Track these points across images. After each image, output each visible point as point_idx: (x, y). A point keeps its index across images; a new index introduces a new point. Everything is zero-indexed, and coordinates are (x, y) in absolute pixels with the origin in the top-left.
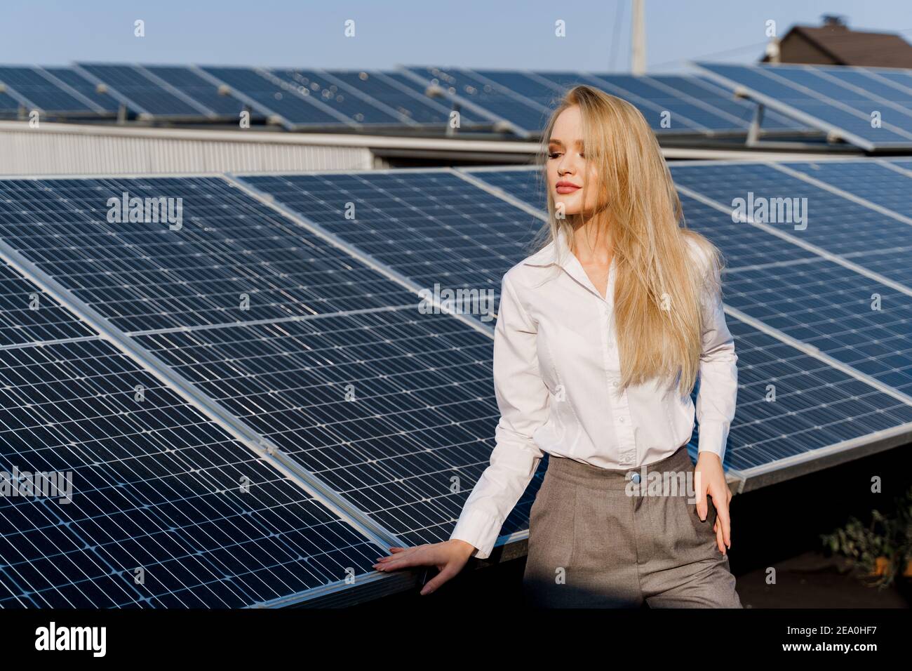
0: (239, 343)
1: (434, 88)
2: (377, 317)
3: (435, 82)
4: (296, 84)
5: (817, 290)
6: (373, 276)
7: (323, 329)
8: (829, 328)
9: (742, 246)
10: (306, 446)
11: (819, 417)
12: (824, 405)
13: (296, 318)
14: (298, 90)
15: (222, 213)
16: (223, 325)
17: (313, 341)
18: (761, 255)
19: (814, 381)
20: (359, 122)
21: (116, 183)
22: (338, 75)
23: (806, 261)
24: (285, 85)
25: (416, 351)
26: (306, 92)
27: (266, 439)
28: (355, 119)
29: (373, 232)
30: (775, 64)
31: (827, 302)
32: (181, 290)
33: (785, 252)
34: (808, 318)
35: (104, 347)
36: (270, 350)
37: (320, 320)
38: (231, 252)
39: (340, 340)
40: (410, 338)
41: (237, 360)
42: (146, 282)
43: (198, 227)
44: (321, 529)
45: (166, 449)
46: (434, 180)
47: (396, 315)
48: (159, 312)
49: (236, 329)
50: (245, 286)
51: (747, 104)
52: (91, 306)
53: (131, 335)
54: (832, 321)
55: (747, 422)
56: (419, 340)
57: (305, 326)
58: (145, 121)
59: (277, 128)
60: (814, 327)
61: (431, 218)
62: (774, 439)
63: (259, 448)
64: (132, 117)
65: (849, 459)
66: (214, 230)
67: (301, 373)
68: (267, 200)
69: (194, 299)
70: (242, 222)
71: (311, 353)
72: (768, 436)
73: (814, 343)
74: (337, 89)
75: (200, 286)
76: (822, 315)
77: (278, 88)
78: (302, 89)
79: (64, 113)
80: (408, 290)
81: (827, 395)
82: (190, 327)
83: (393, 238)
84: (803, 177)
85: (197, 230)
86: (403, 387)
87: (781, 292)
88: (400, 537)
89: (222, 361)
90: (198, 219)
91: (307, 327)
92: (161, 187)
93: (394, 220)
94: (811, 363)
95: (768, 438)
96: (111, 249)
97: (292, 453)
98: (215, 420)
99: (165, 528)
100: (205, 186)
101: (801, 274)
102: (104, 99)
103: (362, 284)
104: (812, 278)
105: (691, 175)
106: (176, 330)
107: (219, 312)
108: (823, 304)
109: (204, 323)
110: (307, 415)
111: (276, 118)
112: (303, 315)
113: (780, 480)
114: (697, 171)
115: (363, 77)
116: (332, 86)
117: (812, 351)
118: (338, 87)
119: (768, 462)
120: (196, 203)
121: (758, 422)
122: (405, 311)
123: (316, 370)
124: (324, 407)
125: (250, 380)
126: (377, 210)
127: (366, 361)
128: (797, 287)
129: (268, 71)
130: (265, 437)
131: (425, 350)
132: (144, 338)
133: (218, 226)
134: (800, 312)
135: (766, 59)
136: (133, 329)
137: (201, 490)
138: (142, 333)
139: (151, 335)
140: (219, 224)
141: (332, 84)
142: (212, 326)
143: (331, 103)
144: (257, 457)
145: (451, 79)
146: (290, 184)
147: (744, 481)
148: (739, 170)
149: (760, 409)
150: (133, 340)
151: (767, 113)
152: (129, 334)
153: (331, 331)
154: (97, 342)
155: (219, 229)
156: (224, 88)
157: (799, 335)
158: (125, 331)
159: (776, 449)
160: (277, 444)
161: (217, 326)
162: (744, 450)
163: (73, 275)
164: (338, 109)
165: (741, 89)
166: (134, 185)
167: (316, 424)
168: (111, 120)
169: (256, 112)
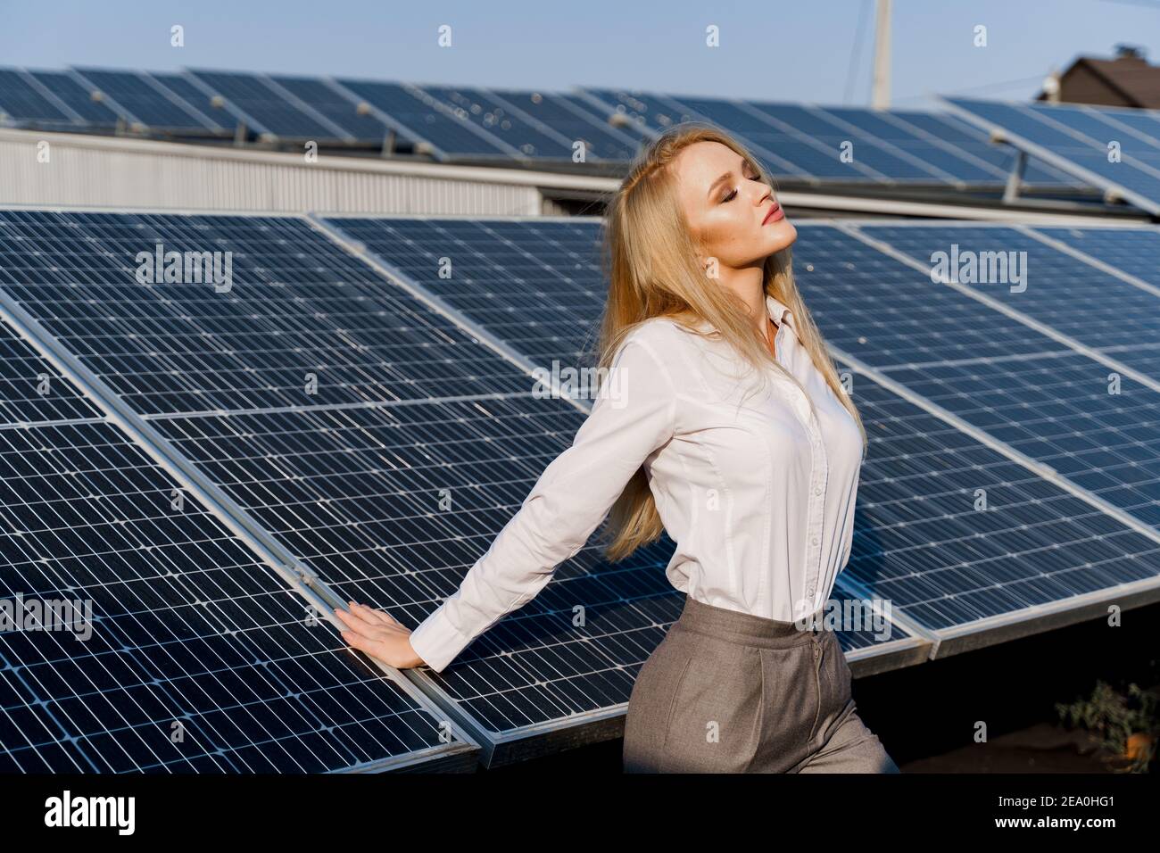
0: (290, 435)
1: (619, 116)
2: (477, 406)
3: (621, 109)
4: (453, 105)
5: (1064, 393)
6: (480, 353)
7: (404, 420)
8: (1074, 444)
9: (971, 332)
10: (355, 575)
11: (1047, 561)
12: (1056, 546)
13: (371, 405)
14: (455, 112)
15: (296, 264)
16: (272, 410)
17: (389, 435)
18: (994, 344)
19: (1045, 512)
20: (527, 155)
21: (164, 220)
22: (506, 96)
23: (1052, 354)
24: (440, 106)
25: (522, 454)
26: (465, 115)
27: (304, 564)
28: (523, 151)
29: (489, 295)
30: (1054, 103)
31: (1073, 408)
32: (225, 361)
33: (1027, 341)
34: (1045, 429)
35: (109, 432)
36: (329, 445)
37: (401, 407)
38: (300, 315)
39: (423, 435)
40: (518, 436)
41: (283, 456)
42: (179, 349)
43: (261, 281)
44: (358, 689)
45: (167, 572)
46: (579, 232)
47: (502, 405)
48: (190, 389)
49: (289, 415)
50: (310, 359)
51: (1007, 150)
52: (102, 378)
53: (148, 419)
54: (1078, 434)
55: (951, 564)
56: (530, 439)
57: (381, 415)
58: (269, 144)
59: (426, 158)
60: (1054, 441)
61: (568, 280)
62: (984, 589)
63: (292, 576)
64: (252, 138)
65: (1083, 619)
66: (282, 285)
67: (366, 477)
68: (357, 250)
69: (239, 375)
70: (320, 277)
71: (383, 452)
72: (978, 585)
73: (1050, 463)
74: (503, 114)
75: (251, 358)
76: (1066, 426)
77: (430, 110)
78: (459, 111)
79: (172, 129)
80: (524, 373)
81: (1061, 533)
82: (228, 411)
83: (514, 305)
84: (1060, 246)
85: (259, 284)
86: (498, 501)
87: (1015, 394)
88: (463, 704)
89: (263, 456)
90: (262, 270)
91: (384, 417)
92: (221, 227)
93: (520, 281)
94: (1045, 488)
95: (976, 588)
96: (141, 306)
97: (336, 584)
98: (240, 535)
99: (147, 679)
100: (280, 228)
101: (1045, 371)
102: (219, 114)
103: (465, 364)
104: (1057, 377)
105: (915, 238)
106: (209, 413)
107: (270, 393)
108: (1069, 412)
109: (247, 406)
110: (364, 533)
111: (425, 146)
112: (380, 400)
113: (988, 644)
114: (922, 234)
115: (536, 99)
116: (497, 110)
117: (1048, 474)
118: (505, 112)
119: (972, 620)
120: (264, 250)
121: (965, 565)
122: (516, 399)
123: (386, 473)
124: (389, 524)
125: (295, 484)
126: (499, 268)
127: (455, 464)
128: (1036, 388)
129: (420, 88)
130: (302, 561)
131: (535, 453)
132: (165, 423)
133: (287, 281)
134: (1037, 421)
135: (1044, 97)
136: (151, 411)
137: (204, 629)
138: (162, 415)
139: (174, 420)
140: (289, 277)
141: (497, 107)
142: (257, 410)
143: (494, 130)
144: (288, 586)
145: (641, 107)
146: (390, 230)
147: (938, 644)
148: (978, 234)
149: (970, 548)
150: (149, 425)
151: (1031, 162)
152: (145, 417)
153: (415, 423)
154: (101, 426)
155: (288, 284)
156: (364, 106)
157: (1031, 450)
158: (140, 413)
159: (986, 602)
160: (317, 571)
161: (264, 411)
162: (943, 602)
163: (86, 337)
164: (502, 138)
165: (999, 132)
166: (187, 224)
167: (374, 546)
168: (225, 140)
169: (402, 137)
